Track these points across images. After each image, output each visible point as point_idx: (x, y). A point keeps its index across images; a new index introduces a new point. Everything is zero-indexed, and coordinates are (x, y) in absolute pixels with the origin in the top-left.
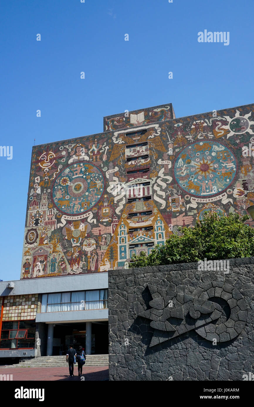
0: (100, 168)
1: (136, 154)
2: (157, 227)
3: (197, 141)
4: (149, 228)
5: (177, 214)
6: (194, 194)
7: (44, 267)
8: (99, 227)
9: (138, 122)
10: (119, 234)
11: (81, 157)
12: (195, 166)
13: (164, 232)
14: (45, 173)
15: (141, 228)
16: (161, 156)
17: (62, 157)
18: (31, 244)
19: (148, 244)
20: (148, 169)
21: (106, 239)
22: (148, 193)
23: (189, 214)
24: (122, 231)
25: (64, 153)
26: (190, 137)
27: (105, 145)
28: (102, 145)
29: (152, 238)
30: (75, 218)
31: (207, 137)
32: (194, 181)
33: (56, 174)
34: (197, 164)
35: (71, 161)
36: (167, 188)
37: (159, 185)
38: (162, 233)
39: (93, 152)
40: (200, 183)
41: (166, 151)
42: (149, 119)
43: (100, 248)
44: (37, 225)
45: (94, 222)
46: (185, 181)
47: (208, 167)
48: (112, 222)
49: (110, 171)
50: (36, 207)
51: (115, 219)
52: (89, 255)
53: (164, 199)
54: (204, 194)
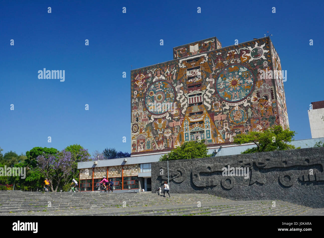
0: (172, 84)
1: (193, 74)
2: (206, 121)
3: (230, 65)
4: (201, 122)
5: (218, 113)
6: (228, 101)
7: (144, 146)
8: (173, 122)
9: (194, 51)
10: (184, 126)
11: (160, 78)
12: (229, 82)
13: (210, 124)
14: (139, 88)
15: (197, 122)
16: (208, 76)
17: (149, 78)
18: (135, 132)
19: (201, 132)
20: (201, 84)
21: (177, 129)
22: (201, 100)
23: (224, 113)
24: (186, 124)
25: (150, 75)
26: (226, 62)
27: (174, 69)
28: (173, 69)
29: (203, 128)
30: (159, 117)
31: (236, 62)
32: (228, 92)
33: (146, 89)
34: (230, 81)
35: (154, 80)
36: (211, 97)
37: (207, 95)
38: (209, 125)
39: (167, 74)
40: (231, 93)
41: (211, 72)
42: (201, 49)
43: (174, 134)
44: (138, 121)
45: (169, 119)
46: (222, 92)
47: (237, 83)
48: (180, 118)
49: (178, 86)
50: (136, 110)
51: (182, 117)
52: (168, 138)
53: (210, 104)
54: (233, 100)
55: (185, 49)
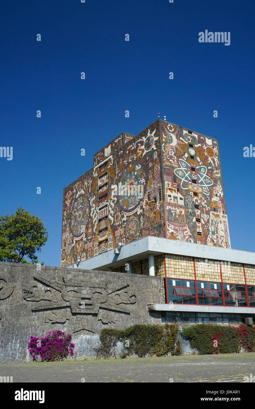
0: (88, 199)
1: (103, 183)
2: (109, 239)
3: (129, 164)
4: (106, 241)
5: (118, 227)
6: (126, 210)
8: (87, 243)
9: (107, 153)
11: (81, 192)
13: (112, 242)
14: (68, 208)
15: (103, 241)
16: (112, 182)
17: (74, 194)
18: (63, 260)
20: (107, 194)
21: (90, 251)
22: (107, 214)
23: (123, 226)
24: (96, 245)
25: (75, 191)
26: (125, 162)
27: (90, 180)
29: (107, 248)
30: (79, 239)
31: (133, 159)
32: (126, 198)
33: (72, 208)
34: (128, 184)
35: (77, 196)
36: (114, 207)
37: (111, 206)
39: (85, 186)
41: (115, 176)
42: (112, 150)
44: (65, 246)
45: (85, 240)
46: (122, 200)
49: (92, 199)
50: (65, 234)
51: (93, 236)
53: (113, 217)
54: (130, 208)
55: (101, 153)
